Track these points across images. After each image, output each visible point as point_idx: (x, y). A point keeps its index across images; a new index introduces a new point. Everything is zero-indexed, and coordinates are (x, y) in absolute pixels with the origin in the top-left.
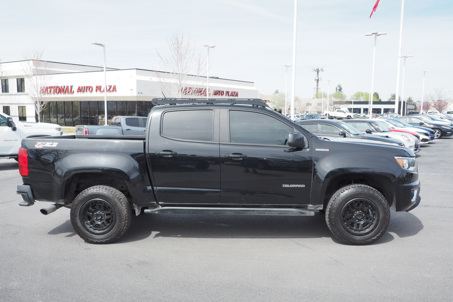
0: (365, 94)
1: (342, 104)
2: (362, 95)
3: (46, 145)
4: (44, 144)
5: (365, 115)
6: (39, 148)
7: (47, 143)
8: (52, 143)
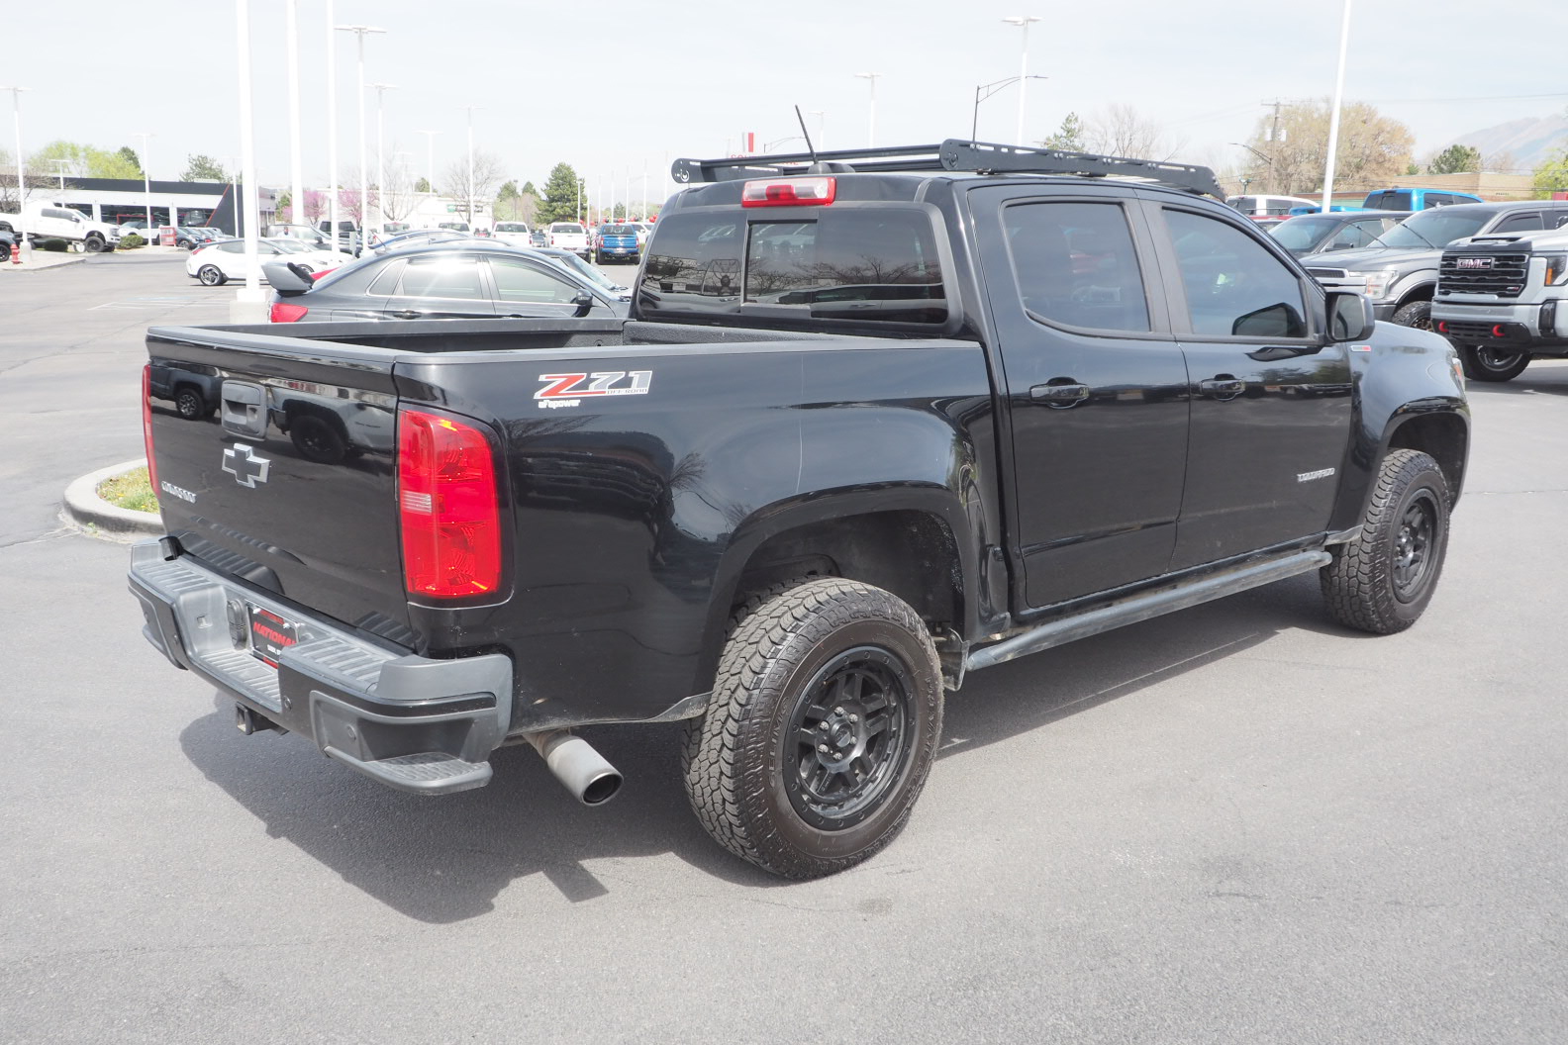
0: (85, 150)
1: (38, 187)
2: (75, 155)
3: (592, 387)
4: (584, 386)
5: (135, 230)
6: (559, 409)
7: (594, 375)
8: (622, 375)
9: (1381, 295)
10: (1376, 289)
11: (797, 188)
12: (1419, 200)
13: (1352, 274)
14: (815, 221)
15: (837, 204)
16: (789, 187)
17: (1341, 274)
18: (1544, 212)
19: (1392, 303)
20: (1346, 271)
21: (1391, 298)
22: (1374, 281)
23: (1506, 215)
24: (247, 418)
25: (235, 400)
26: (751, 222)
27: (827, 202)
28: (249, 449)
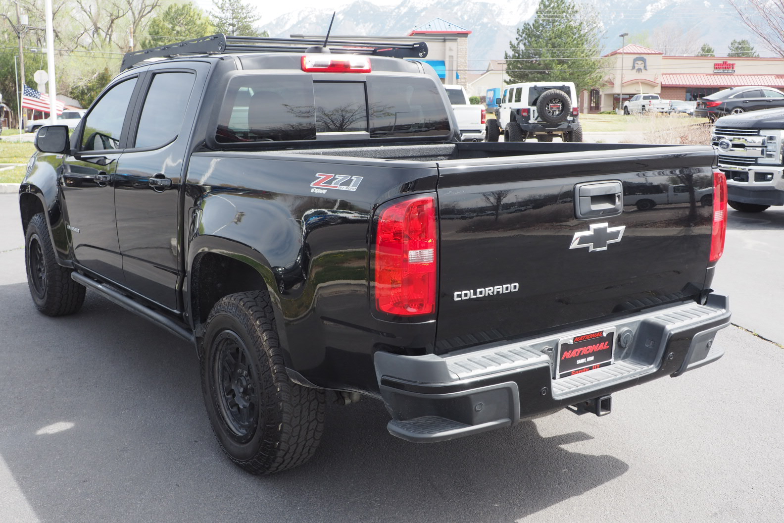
14: (364, 82)
15: (373, 73)
24: (614, 203)
25: (603, 193)
26: (315, 81)
27: (368, 71)
28: (606, 225)
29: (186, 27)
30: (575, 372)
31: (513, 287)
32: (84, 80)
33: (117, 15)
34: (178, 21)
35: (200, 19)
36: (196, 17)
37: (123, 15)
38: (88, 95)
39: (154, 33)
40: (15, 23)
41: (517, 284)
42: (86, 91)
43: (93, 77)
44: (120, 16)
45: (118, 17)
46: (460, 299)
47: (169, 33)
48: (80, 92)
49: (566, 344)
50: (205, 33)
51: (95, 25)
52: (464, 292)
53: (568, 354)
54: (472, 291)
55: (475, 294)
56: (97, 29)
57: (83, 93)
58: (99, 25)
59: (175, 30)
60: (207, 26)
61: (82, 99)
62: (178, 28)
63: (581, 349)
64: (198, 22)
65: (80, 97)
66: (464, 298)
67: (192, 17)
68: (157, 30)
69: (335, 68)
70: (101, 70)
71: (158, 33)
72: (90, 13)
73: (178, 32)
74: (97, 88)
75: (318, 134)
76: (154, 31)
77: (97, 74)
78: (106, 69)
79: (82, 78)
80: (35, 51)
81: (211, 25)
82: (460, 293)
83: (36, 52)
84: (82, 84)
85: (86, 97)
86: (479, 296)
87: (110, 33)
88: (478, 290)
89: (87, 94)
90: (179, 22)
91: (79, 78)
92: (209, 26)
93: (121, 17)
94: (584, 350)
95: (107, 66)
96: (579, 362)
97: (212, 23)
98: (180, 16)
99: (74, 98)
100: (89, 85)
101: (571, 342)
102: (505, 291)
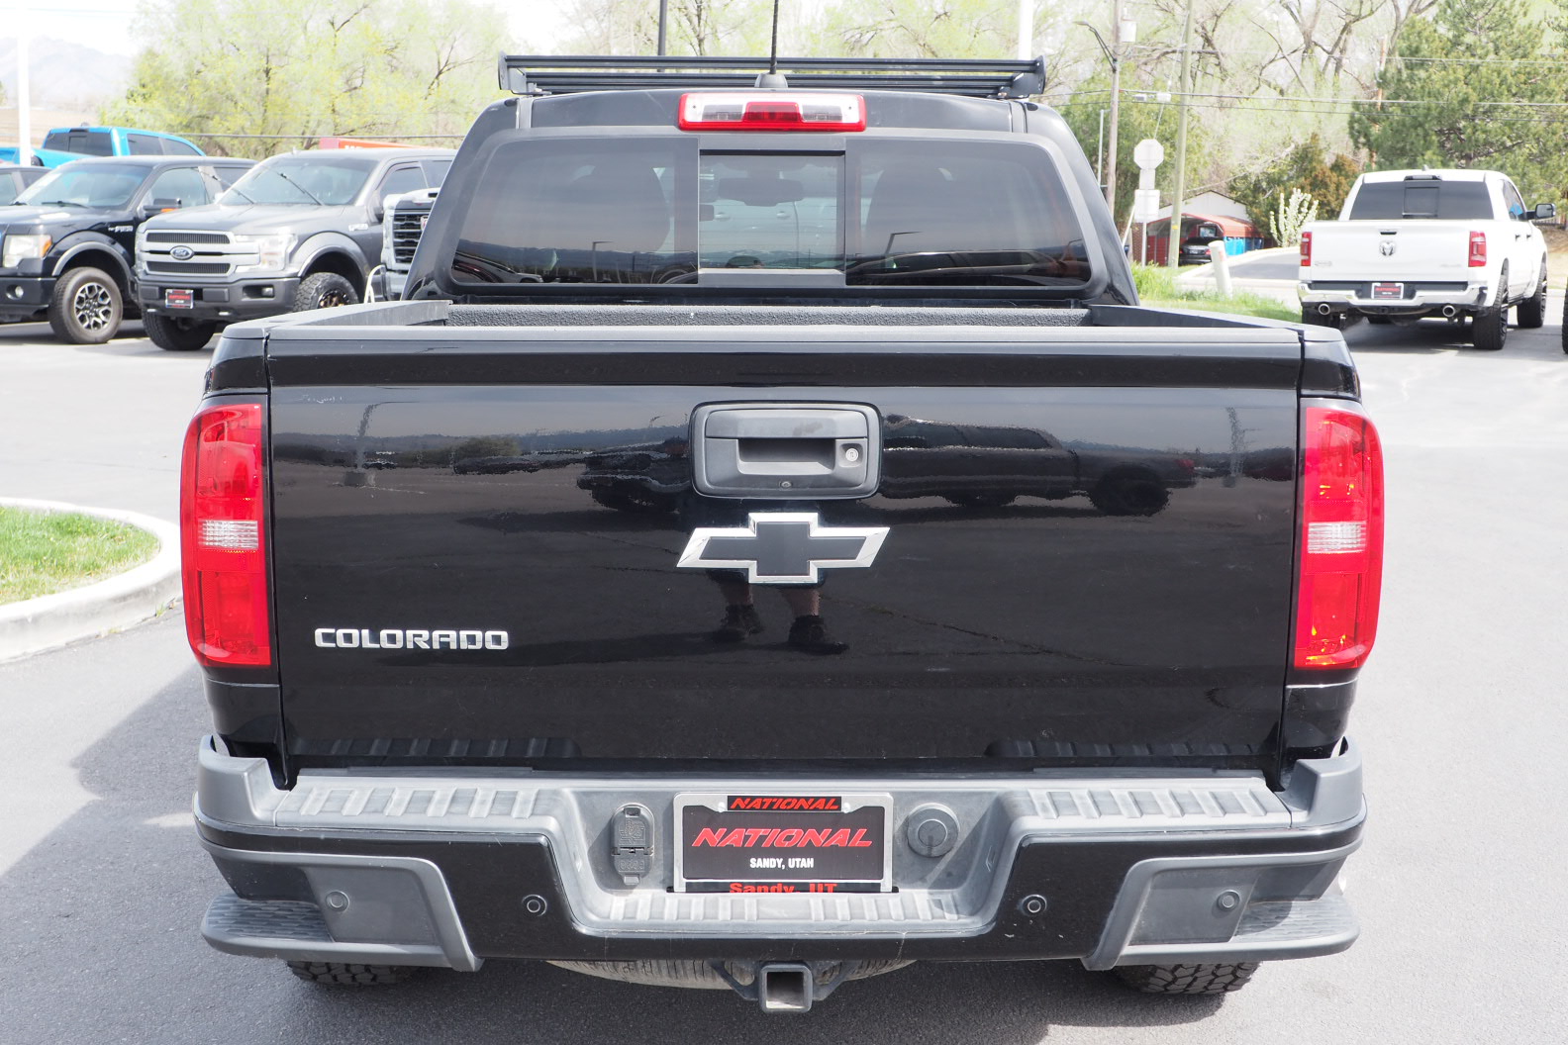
9: (281, 266)
10: (271, 258)
11: (804, 107)
12: (122, 142)
13: (239, 238)
14: (842, 153)
15: (871, 132)
16: (793, 105)
17: (224, 239)
18: (423, 162)
19: (295, 275)
20: (230, 235)
21: (292, 270)
22: (267, 248)
23: (389, 165)
24: (831, 462)
25: (789, 435)
26: (704, 152)
27: (858, 127)
28: (811, 518)
29: (1492, 34)
30: (743, 888)
31: (494, 639)
32: (1260, 161)
33: (1358, 13)
34: (1472, 21)
35: (1525, 14)
36: (1516, 9)
37: (1372, 12)
38: (1268, 194)
39: (1408, 52)
40: (1106, 37)
41: (504, 635)
42: (1264, 185)
43: (1283, 155)
44: (1363, 15)
45: (1358, 18)
46: (333, 645)
47: (1443, 49)
48: (1252, 186)
49: (702, 809)
50: (1533, 47)
51: (1307, 36)
52: (341, 632)
53: (716, 838)
54: (365, 632)
55: (376, 638)
56: (1310, 44)
57: (1257, 189)
58: (1316, 37)
59: (1462, 43)
60: (1543, 31)
61: (1252, 204)
62: (1469, 39)
63: (762, 832)
64: (1522, 22)
65: (1251, 199)
66: (341, 643)
67: (1505, 10)
68: (1414, 45)
69: (757, 120)
70: (1301, 139)
71: (1416, 51)
72: (1299, 12)
73: (1468, 47)
74: (1290, 179)
75: (701, 271)
76: (1409, 48)
77: (1293, 146)
78: (1314, 136)
79: (1258, 155)
80: (1142, 98)
81: (1554, 28)
82: (332, 631)
83: (1145, 100)
84: (1255, 170)
85: (1262, 198)
86: (385, 644)
87: (1337, 54)
88: (384, 633)
89: (1264, 192)
90: (1474, 25)
91: (1251, 157)
92: (1549, 30)
93: (1365, 17)
94: (774, 836)
95: (1320, 128)
96: (755, 863)
97: (1556, 23)
98: (1477, 8)
99: (1237, 200)
100: (1270, 171)
101: (721, 807)
102: (464, 646)
